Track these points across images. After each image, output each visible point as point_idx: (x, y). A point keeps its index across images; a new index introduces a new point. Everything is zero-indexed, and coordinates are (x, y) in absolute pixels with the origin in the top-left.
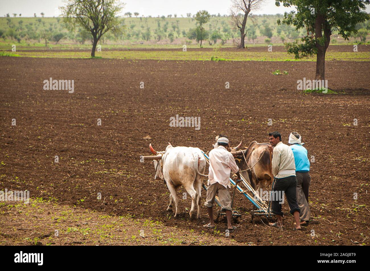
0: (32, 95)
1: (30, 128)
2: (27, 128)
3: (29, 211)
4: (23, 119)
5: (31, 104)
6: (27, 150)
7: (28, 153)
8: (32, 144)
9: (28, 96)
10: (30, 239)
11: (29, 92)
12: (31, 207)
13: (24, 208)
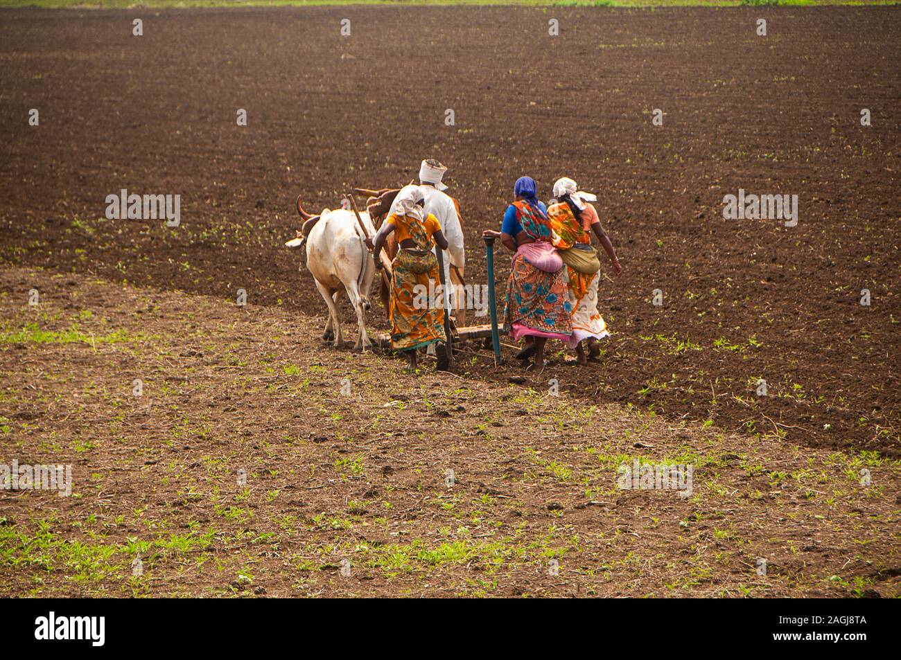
0: (845, 127)
1: (837, 231)
2: (828, 232)
3: (836, 493)
4: (817, 201)
5: (840, 155)
6: (829, 299)
7: (831, 311)
8: (843, 282)
9: (833, 130)
10: (843, 578)
11: (837, 116)
12: (843, 479)
13: (820, 483)
